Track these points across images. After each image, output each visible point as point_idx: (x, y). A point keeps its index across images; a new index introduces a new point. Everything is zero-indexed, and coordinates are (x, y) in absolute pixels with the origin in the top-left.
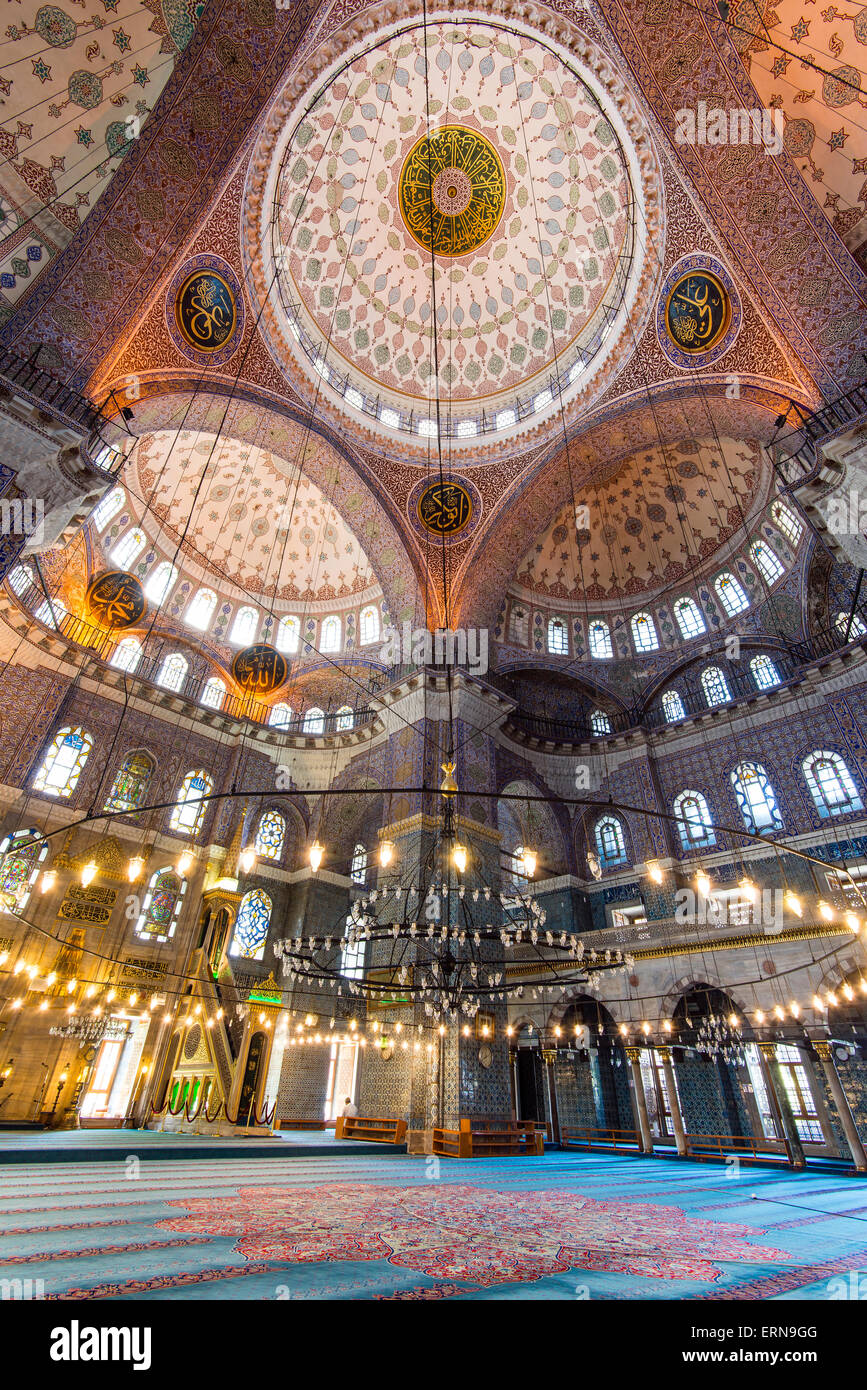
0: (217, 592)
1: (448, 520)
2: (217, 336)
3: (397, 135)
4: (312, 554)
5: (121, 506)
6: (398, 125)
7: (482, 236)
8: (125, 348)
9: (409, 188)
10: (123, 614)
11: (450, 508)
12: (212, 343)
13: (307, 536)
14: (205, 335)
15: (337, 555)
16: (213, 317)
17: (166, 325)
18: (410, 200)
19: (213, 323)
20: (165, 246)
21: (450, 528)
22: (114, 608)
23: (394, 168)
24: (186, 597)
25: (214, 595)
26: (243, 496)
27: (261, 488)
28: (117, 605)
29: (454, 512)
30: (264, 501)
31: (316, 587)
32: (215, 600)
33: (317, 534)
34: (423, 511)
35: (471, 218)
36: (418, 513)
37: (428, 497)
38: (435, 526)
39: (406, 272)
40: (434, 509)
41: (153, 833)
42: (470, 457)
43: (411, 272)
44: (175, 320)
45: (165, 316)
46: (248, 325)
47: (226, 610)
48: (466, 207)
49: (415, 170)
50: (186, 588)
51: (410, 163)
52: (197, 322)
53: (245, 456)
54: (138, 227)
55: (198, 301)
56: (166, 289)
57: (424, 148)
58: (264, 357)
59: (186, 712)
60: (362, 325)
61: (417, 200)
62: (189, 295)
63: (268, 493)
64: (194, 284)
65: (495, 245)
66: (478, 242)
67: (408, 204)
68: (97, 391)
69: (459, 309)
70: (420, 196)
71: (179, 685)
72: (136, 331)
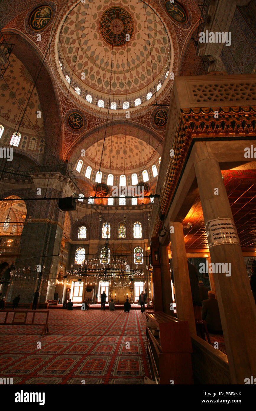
0: (124, 174)
1: (163, 121)
2: (81, 124)
3: (94, 32)
4: (141, 151)
5: (91, 170)
6: (92, 30)
7: (132, 28)
8: (64, 145)
9: (107, 38)
10: (104, 192)
11: (162, 117)
12: (81, 126)
13: (137, 147)
14: (79, 126)
15: (146, 148)
16: (77, 121)
17: (69, 132)
18: (109, 40)
19: (78, 123)
20: (57, 120)
21: (166, 123)
22: (102, 192)
23: (100, 38)
24: (118, 180)
25: (124, 175)
26: (116, 148)
27: (119, 144)
28: (103, 191)
29: (164, 118)
30: (121, 146)
31: (146, 159)
32: (125, 177)
33: (138, 145)
34: (156, 123)
35: (126, 27)
36: (155, 125)
37: (155, 118)
38: (161, 126)
39: (122, 57)
40: (158, 121)
41: (130, 240)
42: (160, 97)
43: (123, 56)
44: (70, 130)
45: (68, 131)
46: (86, 115)
47: (129, 178)
48: (123, 25)
49: (105, 33)
50: (117, 178)
51: (102, 33)
52: (75, 126)
53: (109, 140)
54: (51, 121)
55: (72, 122)
56: (64, 126)
57: (102, 26)
58: (94, 118)
59: (128, 208)
60: (120, 81)
61: (111, 38)
62: (69, 123)
63: (121, 143)
64: (69, 119)
65: (137, 27)
66: (132, 30)
67: (110, 41)
68: (63, 158)
69: (137, 56)
70: (111, 37)
71: (125, 202)
72: (64, 140)
